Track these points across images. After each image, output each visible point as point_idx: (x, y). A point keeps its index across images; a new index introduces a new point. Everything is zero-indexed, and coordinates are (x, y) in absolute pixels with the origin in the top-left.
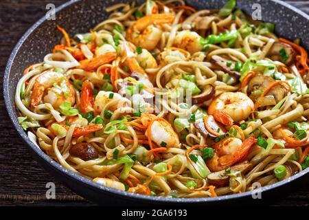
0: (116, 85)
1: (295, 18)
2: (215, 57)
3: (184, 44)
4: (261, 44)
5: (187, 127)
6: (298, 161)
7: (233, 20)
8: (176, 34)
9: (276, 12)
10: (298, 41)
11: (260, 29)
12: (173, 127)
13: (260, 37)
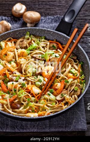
0: (10, 78)
1: (51, 33)
2: (34, 56)
3: (21, 54)
4: (45, 45)
5: (41, 84)
6: (78, 83)
7: (32, 40)
8: (17, 52)
9: (44, 32)
10: (55, 40)
11: (41, 40)
12: (36, 86)
13: (43, 42)
